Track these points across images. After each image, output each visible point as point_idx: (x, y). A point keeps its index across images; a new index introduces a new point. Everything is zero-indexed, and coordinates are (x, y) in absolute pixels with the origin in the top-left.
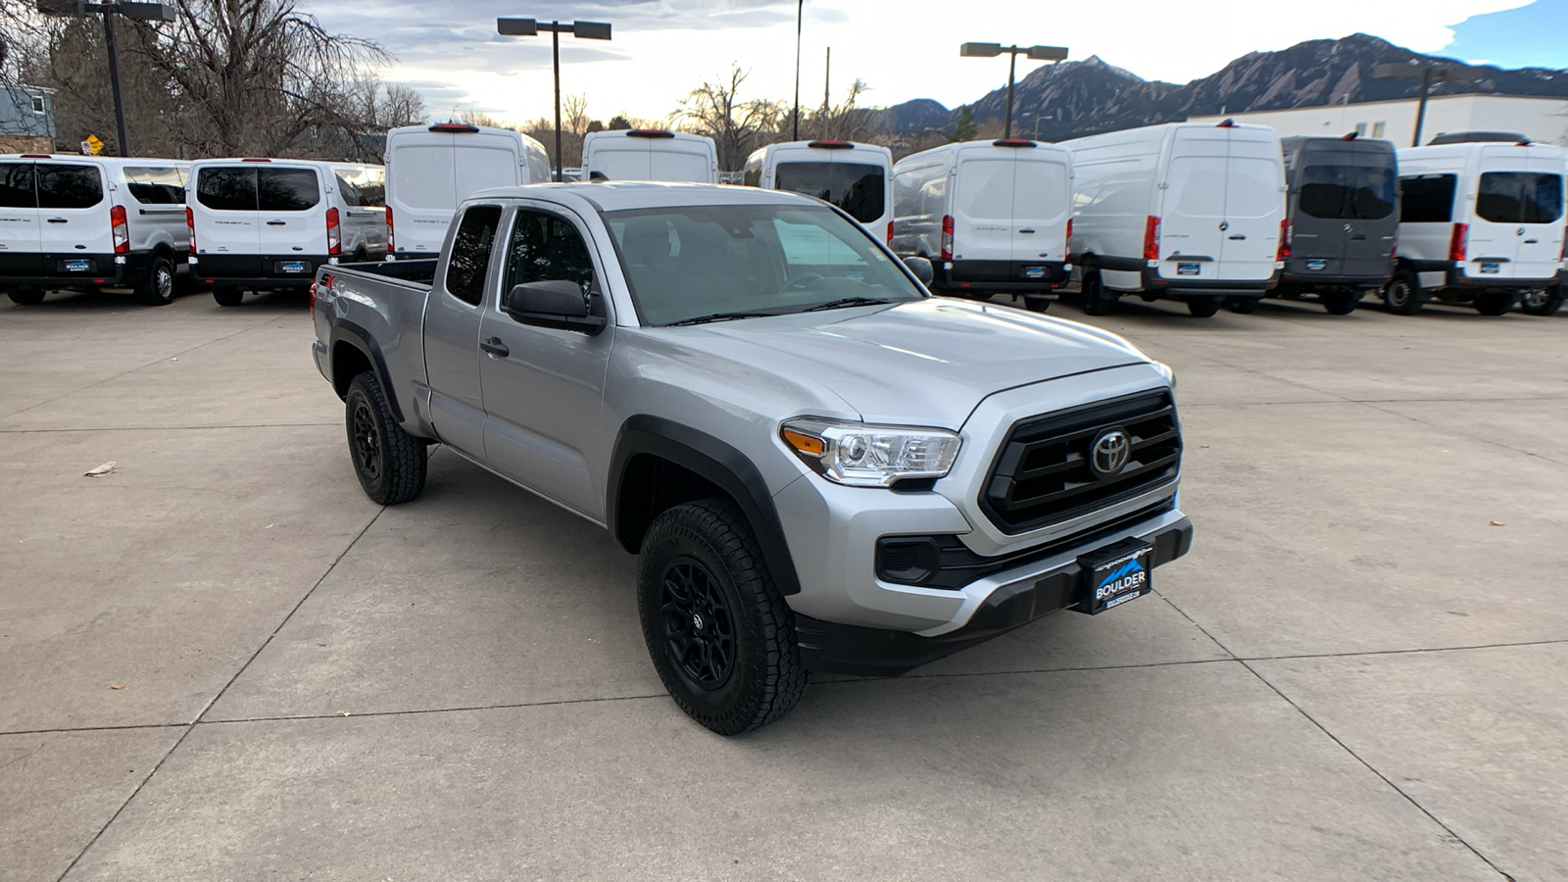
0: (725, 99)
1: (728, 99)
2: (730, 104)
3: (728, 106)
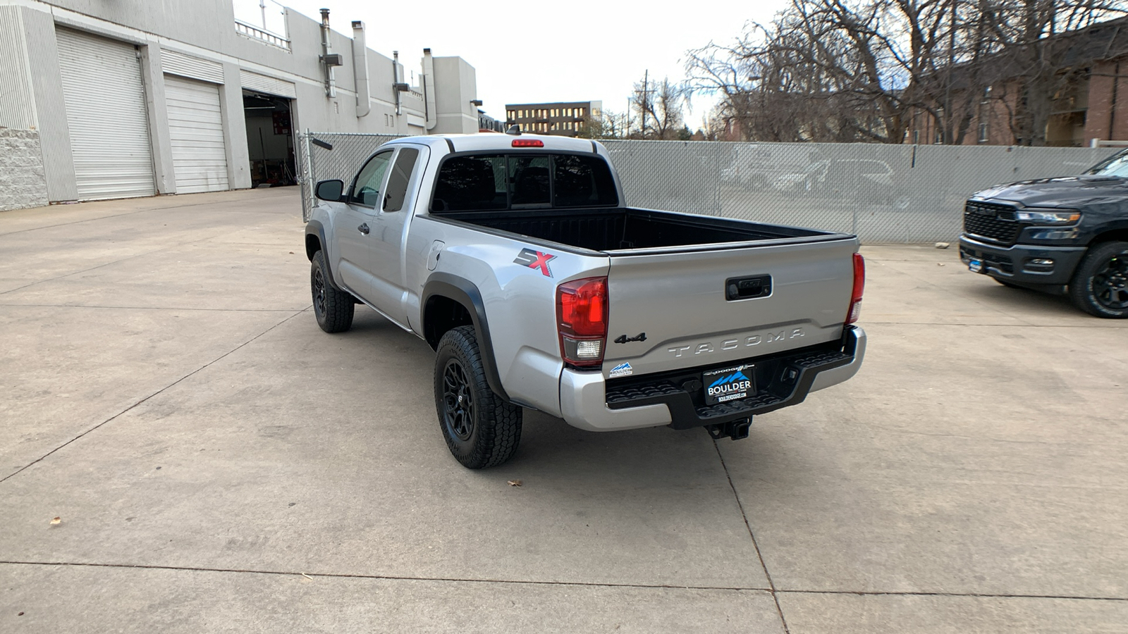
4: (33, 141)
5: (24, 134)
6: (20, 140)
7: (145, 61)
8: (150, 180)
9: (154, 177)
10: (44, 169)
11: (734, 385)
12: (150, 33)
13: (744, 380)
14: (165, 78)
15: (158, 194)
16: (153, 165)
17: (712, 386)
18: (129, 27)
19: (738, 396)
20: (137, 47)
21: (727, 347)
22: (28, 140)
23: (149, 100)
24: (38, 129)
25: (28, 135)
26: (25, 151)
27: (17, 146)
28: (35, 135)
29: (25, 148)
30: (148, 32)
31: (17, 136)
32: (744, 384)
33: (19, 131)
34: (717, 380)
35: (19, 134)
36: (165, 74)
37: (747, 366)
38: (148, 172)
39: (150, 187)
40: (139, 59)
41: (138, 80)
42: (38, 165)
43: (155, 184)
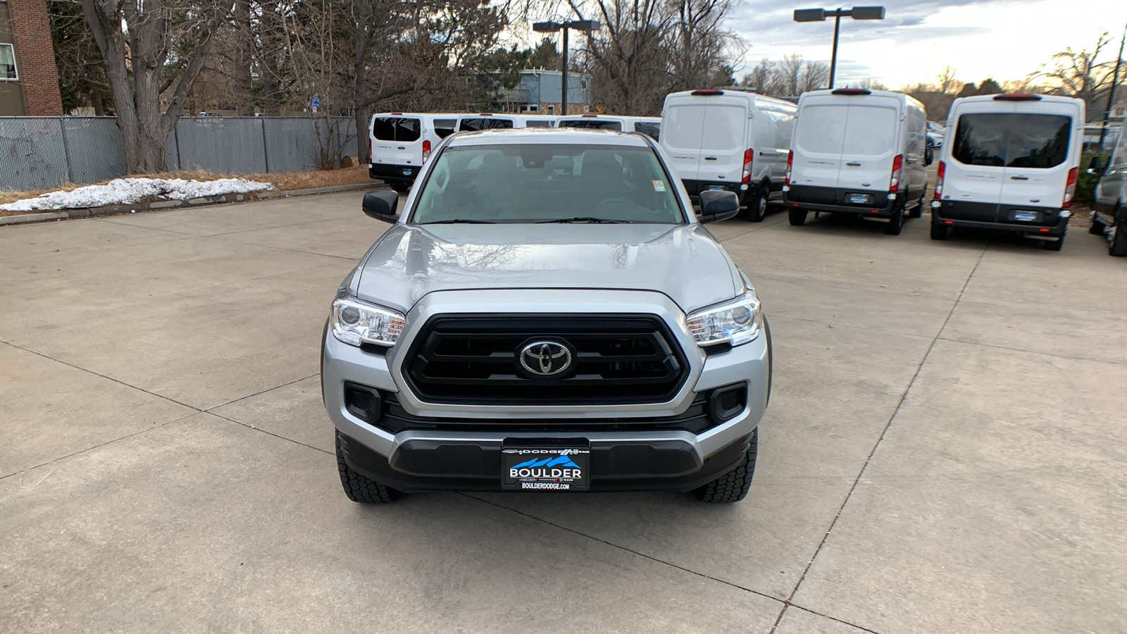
0: (1086, 60)
1: (1090, 59)
2: (1090, 64)
3: (1089, 67)
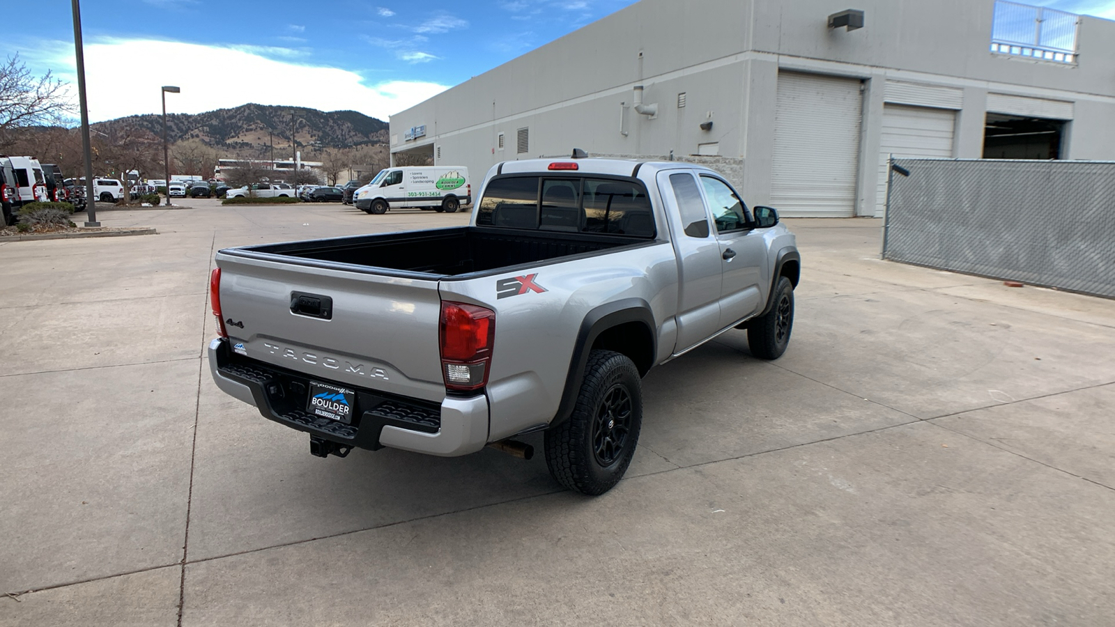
4: (739, 167)
5: (732, 161)
6: (727, 166)
7: (866, 94)
8: (851, 203)
9: (855, 200)
10: (742, 189)
11: (335, 404)
12: (877, 67)
13: (345, 405)
14: (885, 108)
15: (856, 216)
16: (856, 189)
17: (318, 396)
18: (854, 64)
19: (332, 416)
20: (863, 81)
21: (308, 359)
22: (734, 166)
23: (864, 128)
24: (745, 157)
25: (735, 162)
26: (730, 174)
27: (724, 171)
28: (741, 162)
29: (730, 172)
30: (874, 66)
31: (725, 162)
32: (344, 408)
33: (728, 159)
34: (323, 393)
35: (727, 161)
36: (886, 104)
37: (347, 391)
38: (849, 195)
39: (850, 209)
40: (862, 92)
41: (857, 112)
42: (738, 185)
43: (855, 207)
